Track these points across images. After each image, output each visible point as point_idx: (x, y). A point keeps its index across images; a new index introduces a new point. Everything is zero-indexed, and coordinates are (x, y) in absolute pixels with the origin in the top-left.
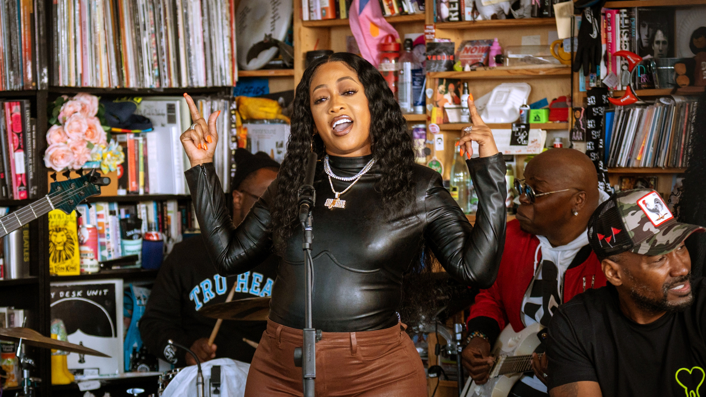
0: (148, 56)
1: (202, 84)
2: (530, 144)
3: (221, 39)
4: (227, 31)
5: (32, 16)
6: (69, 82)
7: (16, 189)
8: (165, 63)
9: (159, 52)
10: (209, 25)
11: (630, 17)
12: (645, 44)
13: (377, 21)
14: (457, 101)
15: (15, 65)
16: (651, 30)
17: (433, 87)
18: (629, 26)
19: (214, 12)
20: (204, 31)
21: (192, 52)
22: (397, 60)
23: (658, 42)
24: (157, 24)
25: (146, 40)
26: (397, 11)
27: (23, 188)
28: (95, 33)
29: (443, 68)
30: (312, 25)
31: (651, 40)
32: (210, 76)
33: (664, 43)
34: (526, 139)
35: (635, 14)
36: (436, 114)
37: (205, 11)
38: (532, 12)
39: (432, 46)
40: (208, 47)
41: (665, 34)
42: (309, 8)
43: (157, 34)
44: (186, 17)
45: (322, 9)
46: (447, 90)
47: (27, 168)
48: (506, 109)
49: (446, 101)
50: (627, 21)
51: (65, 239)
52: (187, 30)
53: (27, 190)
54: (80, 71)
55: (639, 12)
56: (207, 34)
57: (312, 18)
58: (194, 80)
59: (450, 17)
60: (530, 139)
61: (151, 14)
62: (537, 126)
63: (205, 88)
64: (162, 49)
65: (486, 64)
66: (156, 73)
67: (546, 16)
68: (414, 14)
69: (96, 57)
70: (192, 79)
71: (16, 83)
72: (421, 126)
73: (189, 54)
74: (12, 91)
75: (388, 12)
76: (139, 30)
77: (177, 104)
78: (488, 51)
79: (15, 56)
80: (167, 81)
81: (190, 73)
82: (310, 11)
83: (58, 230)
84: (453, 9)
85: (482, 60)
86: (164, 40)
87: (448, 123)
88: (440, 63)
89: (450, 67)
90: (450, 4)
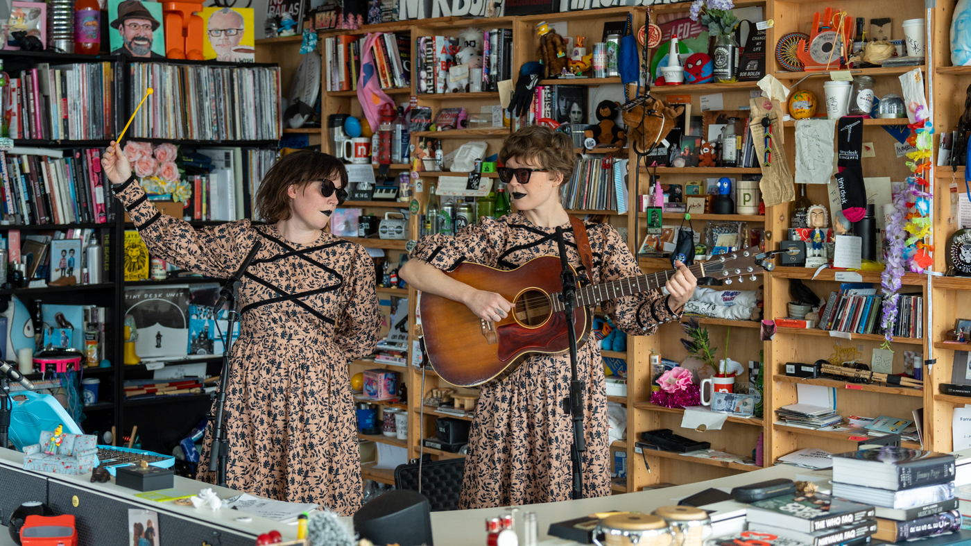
0: (208, 116)
1: (253, 138)
2: (480, 189)
3: (269, 104)
4: (274, 98)
5: (112, 83)
6: (142, 134)
7: (96, 215)
8: (223, 122)
9: (218, 113)
10: (260, 93)
11: (551, 92)
12: (563, 113)
13: (377, 92)
14: (432, 155)
15: (97, 120)
16: (568, 103)
17: (415, 144)
18: (551, 99)
19: (263, 84)
20: (255, 98)
21: (246, 114)
22: (392, 122)
23: (574, 112)
24: (217, 92)
25: (207, 104)
26: (390, 85)
27: (102, 214)
28: (165, 97)
29: (423, 129)
30: (333, 95)
31: (568, 110)
32: (259, 132)
33: (579, 113)
34: (478, 185)
35: (556, 90)
36: (416, 163)
37: (257, 83)
38: (482, 87)
39: (415, 112)
40: (259, 111)
41: (579, 106)
42: (331, 81)
43: (216, 98)
44: (241, 87)
45: (340, 83)
46: (425, 147)
47: (105, 199)
48: (467, 161)
49: (425, 154)
50: (549, 95)
51: (139, 253)
52: (241, 97)
53: (106, 216)
54: (151, 126)
55: (559, 88)
56: (258, 100)
57: (334, 90)
58: (247, 134)
59: (427, 90)
60: (481, 185)
61: (213, 84)
62: (486, 176)
63: (256, 141)
64: (220, 110)
65: (454, 127)
66: (216, 129)
67: (492, 90)
68: (402, 88)
69: (165, 115)
70: (244, 134)
71: (98, 134)
72: (405, 173)
73: (242, 114)
74: (95, 140)
75: (384, 86)
76: (202, 96)
77: (232, 152)
78: (457, 117)
79: (97, 113)
80: (224, 135)
81: (243, 129)
82: (332, 84)
83: (134, 246)
84: (429, 84)
85: (452, 124)
86: (222, 104)
87: (425, 171)
88: (421, 125)
89: (427, 128)
90: (428, 80)
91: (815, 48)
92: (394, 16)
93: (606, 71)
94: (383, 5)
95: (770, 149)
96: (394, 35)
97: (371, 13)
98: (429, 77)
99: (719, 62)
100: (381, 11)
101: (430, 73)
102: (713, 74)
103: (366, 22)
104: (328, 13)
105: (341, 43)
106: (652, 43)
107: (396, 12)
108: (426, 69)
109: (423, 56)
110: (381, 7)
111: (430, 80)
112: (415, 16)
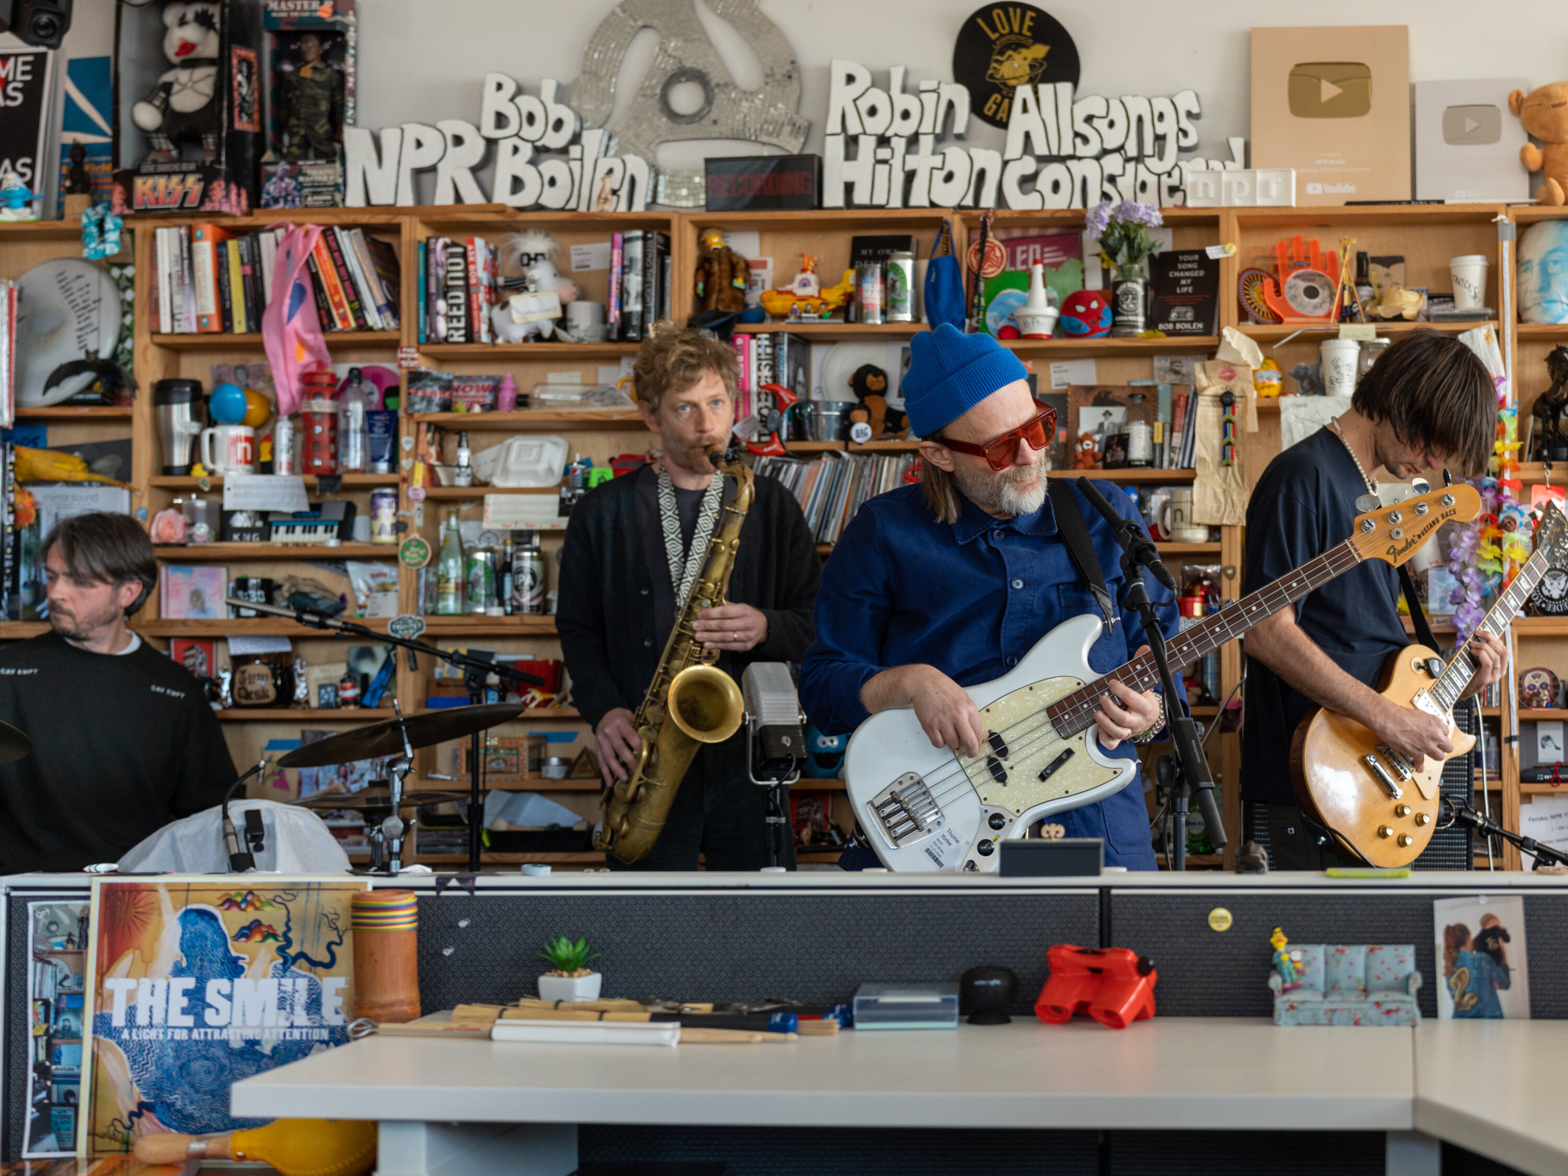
11: (773, 346)
16: (795, 365)
17: (413, 435)
18: (774, 357)
22: (333, 398)
23: (799, 383)
26: (353, 324)
29: (435, 409)
33: (803, 384)
35: (784, 340)
36: (420, 472)
39: (417, 377)
42: (173, 316)
45: (200, 317)
46: (433, 441)
49: (431, 456)
50: (769, 351)
59: (450, 336)
68: (383, 330)
72: (390, 491)
78: (496, 390)
82: (174, 319)
84: (455, 324)
85: (488, 401)
87: (438, 486)
88: (430, 401)
89: (447, 406)
90: (449, 318)
91: (1293, 292)
92: (338, 197)
93: (884, 312)
94: (305, 175)
95: (1232, 440)
96: (358, 231)
97: (271, 188)
98: (455, 312)
99: (1127, 305)
100: (300, 187)
101: (458, 306)
102: (1114, 324)
103: (255, 202)
104: (175, 179)
105: (200, 239)
106: (990, 270)
107: (339, 191)
108: (445, 297)
109: (441, 272)
110: (301, 179)
111: (458, 318)
112: (390, 201)
